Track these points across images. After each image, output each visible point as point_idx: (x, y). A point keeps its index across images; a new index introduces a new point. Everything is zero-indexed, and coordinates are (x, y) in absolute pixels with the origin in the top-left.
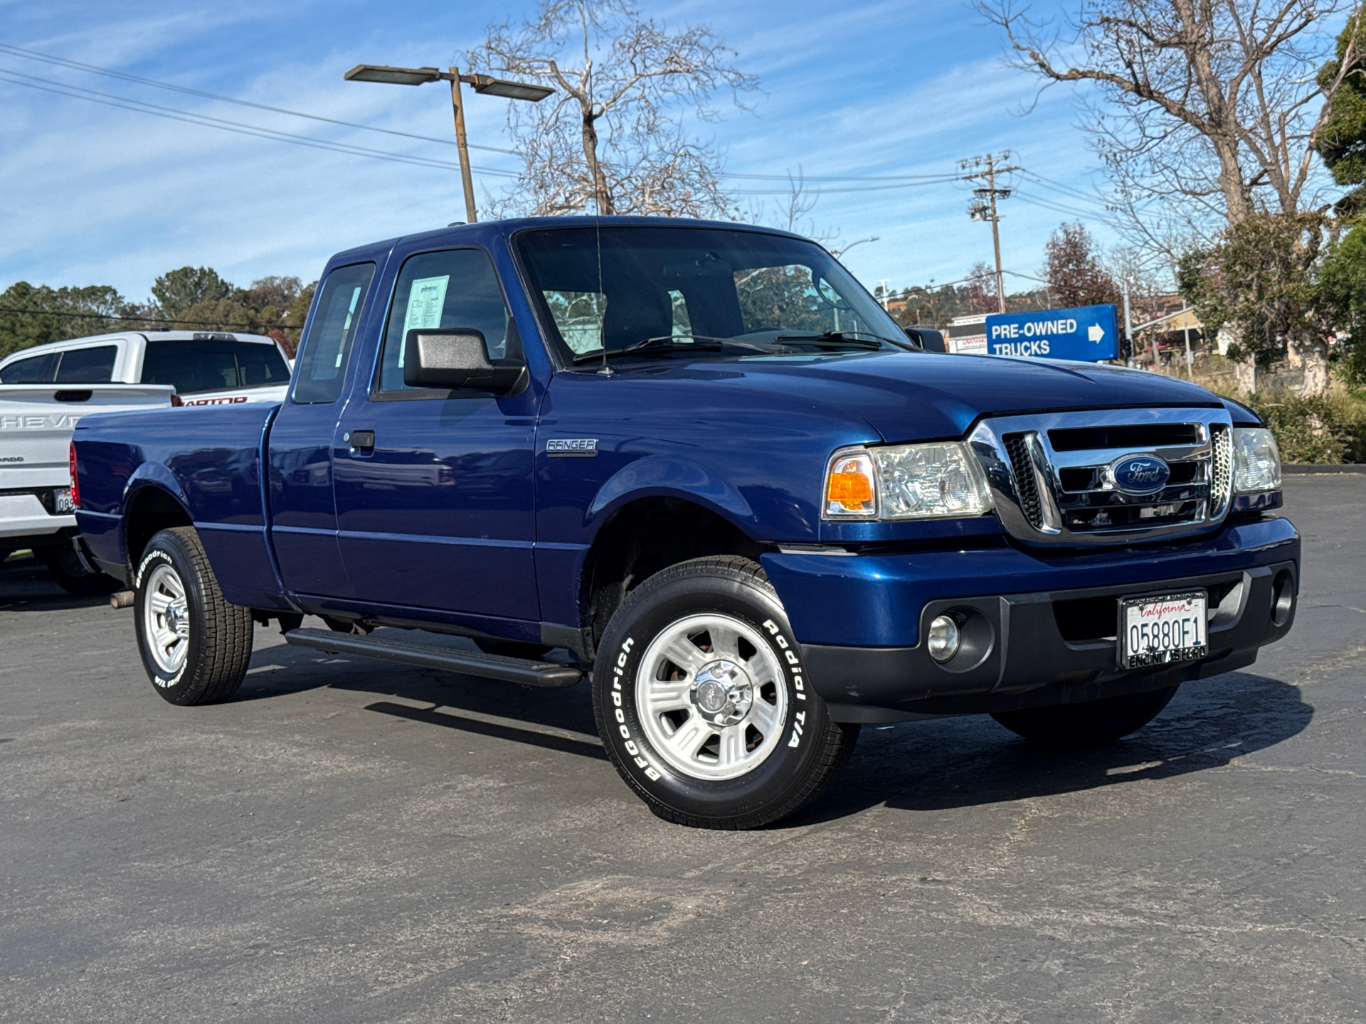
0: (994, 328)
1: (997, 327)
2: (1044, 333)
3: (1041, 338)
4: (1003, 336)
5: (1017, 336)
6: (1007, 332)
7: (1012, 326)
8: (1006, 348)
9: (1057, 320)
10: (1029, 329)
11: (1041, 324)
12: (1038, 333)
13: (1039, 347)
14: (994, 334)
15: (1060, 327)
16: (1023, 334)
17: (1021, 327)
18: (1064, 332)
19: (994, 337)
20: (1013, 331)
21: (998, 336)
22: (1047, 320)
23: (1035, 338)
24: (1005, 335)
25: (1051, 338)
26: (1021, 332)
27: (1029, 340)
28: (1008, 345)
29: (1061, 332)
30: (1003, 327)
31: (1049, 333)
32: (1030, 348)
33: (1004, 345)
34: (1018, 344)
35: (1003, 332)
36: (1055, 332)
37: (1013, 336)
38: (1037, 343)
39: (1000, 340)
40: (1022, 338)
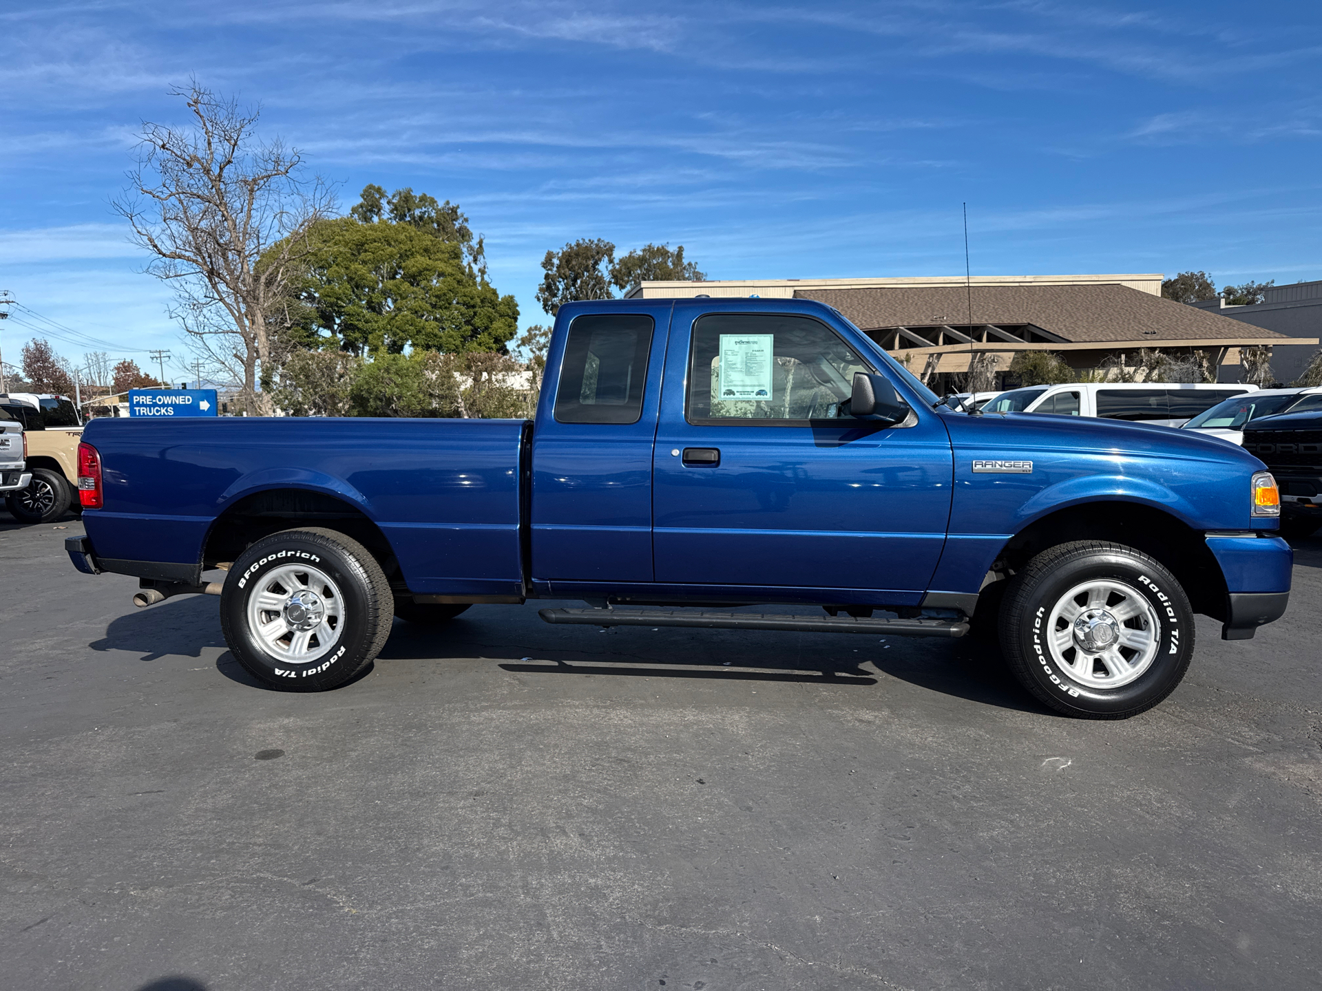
0: (135, 397)
1: (137, 397)
2: (170, 403)
3: (168, 405)
4: (141, 403)
5: (151, 403)
6: (144, 400)
7: (148, 397)
8: (143, 410)
9: (179, 396)
10: (160, 400)
11: (168, 397)
12: (166, 403)
13: (167, 411)
14: (135, 401)
15: (181, 400)
16: (156, 402)
17: (154, 398)
18: (184, 403)
19: (135, 403)
20: (148, 400)
21: (138, 402)
22: (172, 396)
23: (163, 405)
24: (143, 402)
25: (175, 406)
26: (154, 401)
27: (160, 406)
28: (145, 408)
29: (181, 403)
30: (141, 397)
31: (174, 403)
32: (160, 411)
33: (142, 408)
34: (152, 408)
35: (141, 401)
36: (178, 403)
37: (148, 403)
38: (165, 408)
39: (138, 404)
40: (155, 405)
